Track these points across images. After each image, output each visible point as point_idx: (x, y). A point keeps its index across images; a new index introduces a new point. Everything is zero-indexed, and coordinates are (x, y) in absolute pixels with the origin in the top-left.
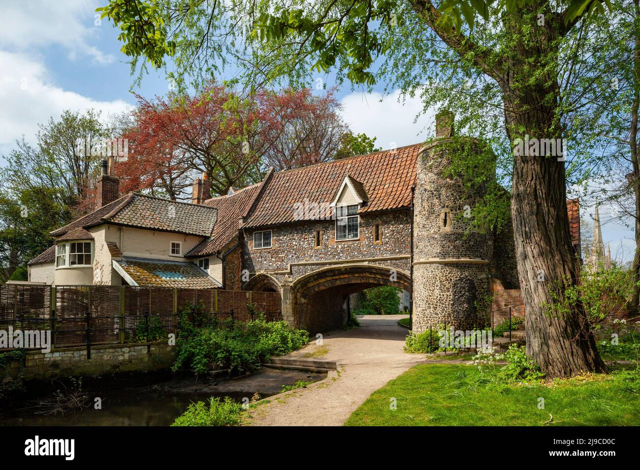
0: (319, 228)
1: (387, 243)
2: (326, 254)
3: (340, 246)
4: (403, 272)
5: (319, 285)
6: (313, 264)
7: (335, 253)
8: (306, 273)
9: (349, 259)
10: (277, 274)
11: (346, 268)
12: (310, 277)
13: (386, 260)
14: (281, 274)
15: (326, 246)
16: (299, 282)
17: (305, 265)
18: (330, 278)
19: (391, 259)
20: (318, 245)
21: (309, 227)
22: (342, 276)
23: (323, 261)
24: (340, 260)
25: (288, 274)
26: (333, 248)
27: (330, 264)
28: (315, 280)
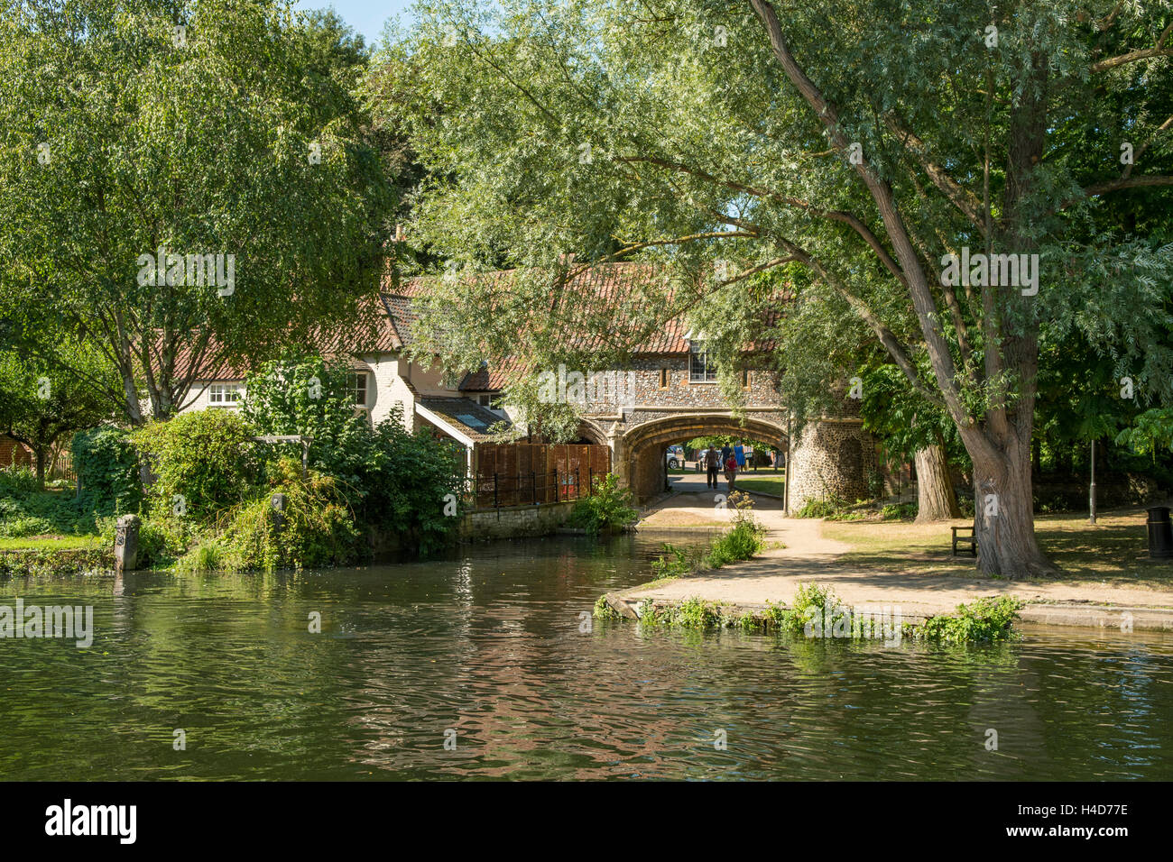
0: (665, 362)
1: (757, 390)
2: (675, 398)
3: (695, 390)
4: (778, 426)
5: (659, 437)
6: (657, 411)
7: (688, 397)
8: (645, 420)
9: (707, 406)
10: (601, 420)
11: (702, 418)
12: (650, 426)
13: (757, 411)
14: (607, 420)
15: (676, 388)
16: (635, 432)
17: (645, 410)
18: (678, 429)
19: (763, 411)
20: (664, 384)
21: (651, 360)
22: (694, 427)
23: (671, 407)
24: (696, 407)
25: (619, 420)
26: (685, 391)
27: (681, 411)
28: (656, 430)
